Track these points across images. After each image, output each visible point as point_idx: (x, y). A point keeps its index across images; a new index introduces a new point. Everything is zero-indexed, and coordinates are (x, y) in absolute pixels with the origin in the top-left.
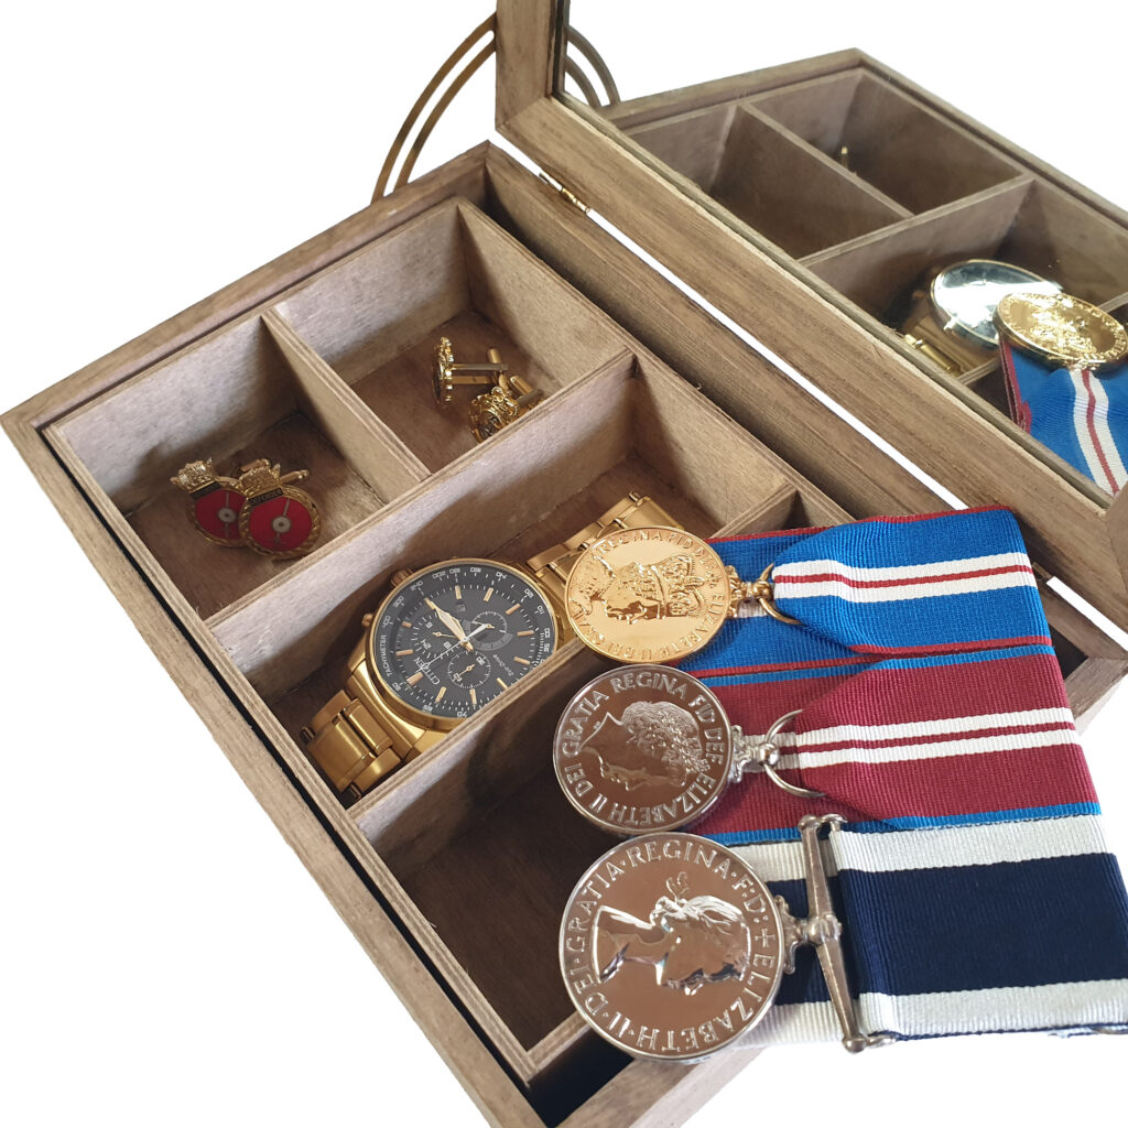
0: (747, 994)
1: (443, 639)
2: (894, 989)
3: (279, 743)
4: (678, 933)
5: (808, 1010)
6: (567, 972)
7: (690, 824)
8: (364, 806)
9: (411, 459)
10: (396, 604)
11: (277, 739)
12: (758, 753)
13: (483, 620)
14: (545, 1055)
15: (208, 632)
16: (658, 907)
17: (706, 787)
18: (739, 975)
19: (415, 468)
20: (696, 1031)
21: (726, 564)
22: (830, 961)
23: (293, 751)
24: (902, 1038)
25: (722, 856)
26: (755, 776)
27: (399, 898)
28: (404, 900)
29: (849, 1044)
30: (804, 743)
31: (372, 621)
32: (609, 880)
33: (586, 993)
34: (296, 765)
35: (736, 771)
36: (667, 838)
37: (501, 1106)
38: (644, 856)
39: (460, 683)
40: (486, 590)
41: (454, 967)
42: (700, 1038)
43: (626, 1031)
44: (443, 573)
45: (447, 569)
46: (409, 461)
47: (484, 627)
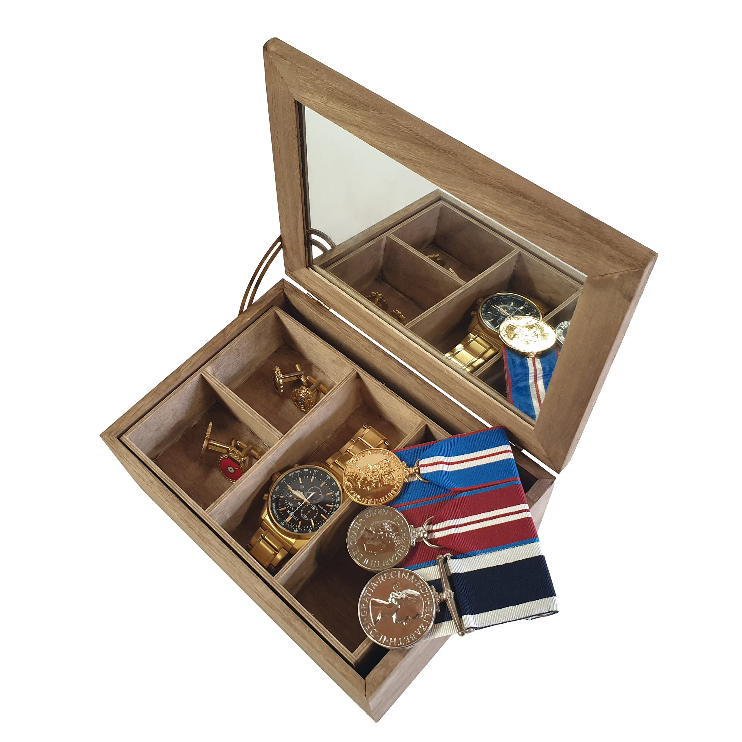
0: (424, 622)
1: (297, 501)
2: (473, 612)
3: (244, 555)
4: (399, 603)
5: (445, 623)
6: (362, 624)
7: (399, 564)
8: (280, 575)
9: (274, 430)
10: (276, 490)
11: (242, 554)
12: (420, 534)
13: (312, 491)
14: (359, 654)
15: (207, 515)
16: (391, 596)
17: (403, 550)
18: (421, 615)
19: (277, 434)
20: (409, 637)
21: (402, 461)
22: (451, 606)
23: (250, 557)
24: (477, 629)
25: (411, 574)
26: (420, 543)
27: (298, 607)
28: (300, 607)
29: (460, 633)
30: (436, 529)
31: (268, 497)
32: (372, 589)
33: (370, 630)
34: (251, 562)
35: (413, 542)
36: (392, 571)
37: (346, 673)
38: (384, 578)
39: (307, 518)
40: (311, 477)
41: (322, 628)
42: (410, 639)
43: (385, 641)
44: (293, 473)
45: (294, 471)
46: (274, 431)
47: (312, 494)
